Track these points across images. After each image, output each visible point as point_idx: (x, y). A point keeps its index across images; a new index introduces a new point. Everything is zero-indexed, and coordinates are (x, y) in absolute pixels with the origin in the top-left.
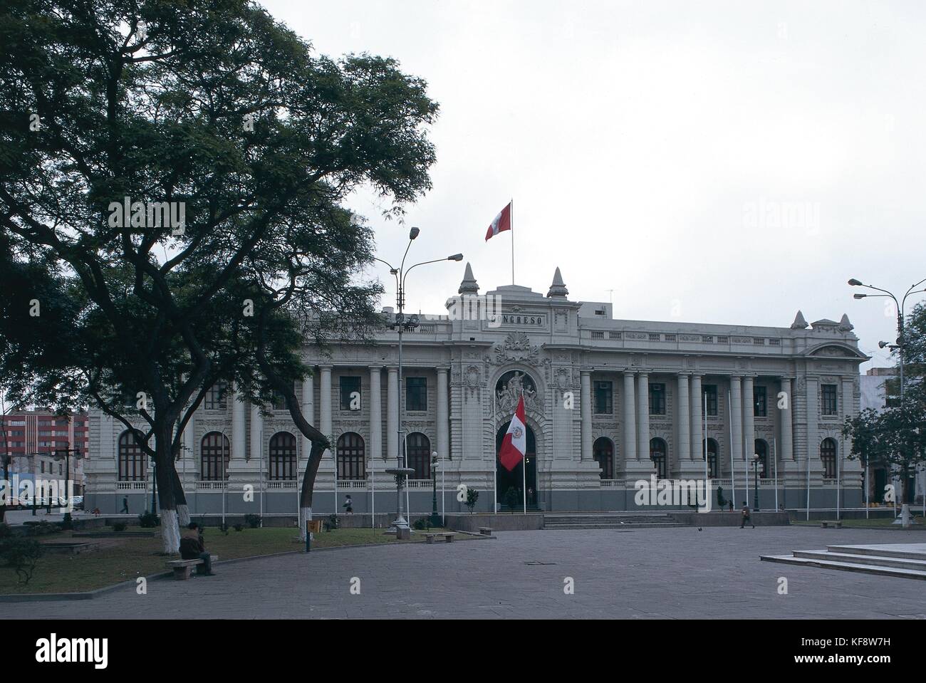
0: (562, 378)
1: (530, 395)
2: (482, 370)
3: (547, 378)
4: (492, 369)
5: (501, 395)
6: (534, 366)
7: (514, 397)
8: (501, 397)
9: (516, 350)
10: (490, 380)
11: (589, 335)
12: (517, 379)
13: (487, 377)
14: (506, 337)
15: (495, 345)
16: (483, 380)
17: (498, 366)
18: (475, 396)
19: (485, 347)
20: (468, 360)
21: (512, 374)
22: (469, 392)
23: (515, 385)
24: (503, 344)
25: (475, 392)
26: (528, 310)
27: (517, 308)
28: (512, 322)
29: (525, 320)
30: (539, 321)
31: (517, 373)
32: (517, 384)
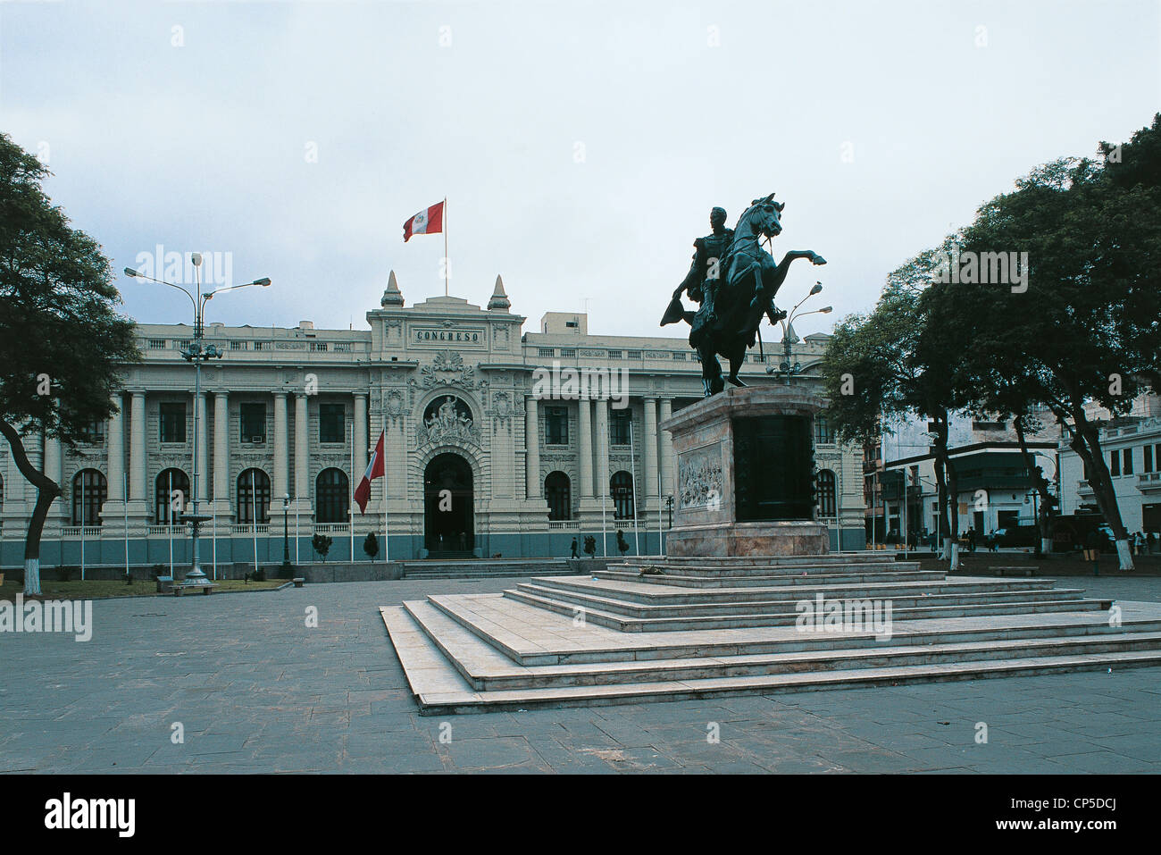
0: (503, 404)
1: (464, 424)
2: (406, 394)
3: (484, 404)
4: (419, 394)
5: (430, 423)
6: (470, 390)
7: (445, 426)
8: (429, 426)
9: (446, 371)
10: (415, 406)
11: (536, 352)
12: (449, 405)
13: (412, 403)
14: (435, 356)
15: (421, 366)
16: (407, 406)
17: (425, 390)
18: (398, 425)
19: (409, 369)
20: (389, 383)
21: (442, 399)
22: (391, 421)
23: (447, 412)
24: (432, 365)
25: (398, 421)
26: (461, 325)
27: (447, 322)
28: (443, 339)
29: (458, 337)
30: (475, 338)
31: (449, 398)
32: (449, 411)
